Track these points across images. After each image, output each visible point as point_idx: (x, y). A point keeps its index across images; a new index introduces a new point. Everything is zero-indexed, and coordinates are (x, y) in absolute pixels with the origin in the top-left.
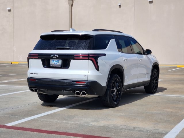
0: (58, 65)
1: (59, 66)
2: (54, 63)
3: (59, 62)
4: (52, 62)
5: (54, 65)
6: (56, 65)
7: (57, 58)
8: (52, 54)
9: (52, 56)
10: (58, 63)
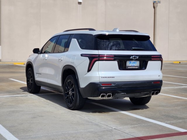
0: (135, 67)
1: (137, 68)
2: (131, 65)
3: (137, 64)
4: (129, 64)
5: (131, 67)
6: (133, 67)
7: (136, 60)
8: (132, 55)
9: (132, 58)
10: (135, 65)
